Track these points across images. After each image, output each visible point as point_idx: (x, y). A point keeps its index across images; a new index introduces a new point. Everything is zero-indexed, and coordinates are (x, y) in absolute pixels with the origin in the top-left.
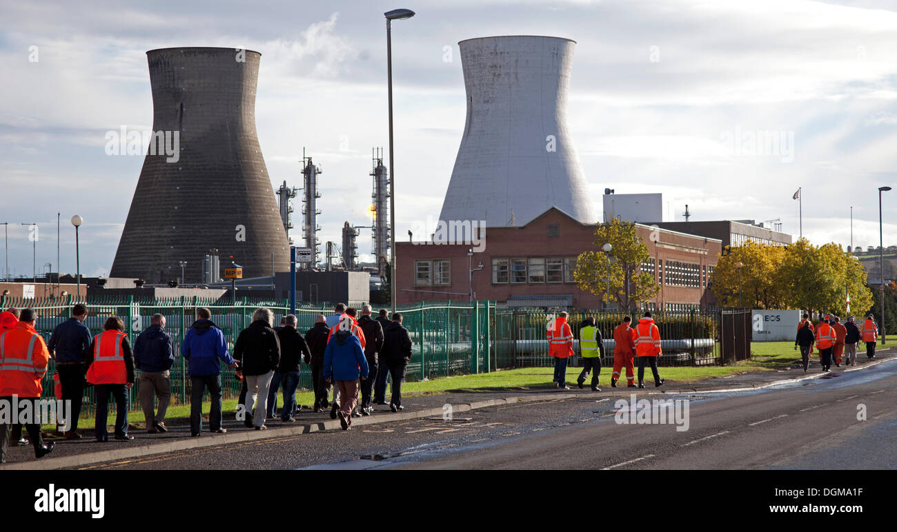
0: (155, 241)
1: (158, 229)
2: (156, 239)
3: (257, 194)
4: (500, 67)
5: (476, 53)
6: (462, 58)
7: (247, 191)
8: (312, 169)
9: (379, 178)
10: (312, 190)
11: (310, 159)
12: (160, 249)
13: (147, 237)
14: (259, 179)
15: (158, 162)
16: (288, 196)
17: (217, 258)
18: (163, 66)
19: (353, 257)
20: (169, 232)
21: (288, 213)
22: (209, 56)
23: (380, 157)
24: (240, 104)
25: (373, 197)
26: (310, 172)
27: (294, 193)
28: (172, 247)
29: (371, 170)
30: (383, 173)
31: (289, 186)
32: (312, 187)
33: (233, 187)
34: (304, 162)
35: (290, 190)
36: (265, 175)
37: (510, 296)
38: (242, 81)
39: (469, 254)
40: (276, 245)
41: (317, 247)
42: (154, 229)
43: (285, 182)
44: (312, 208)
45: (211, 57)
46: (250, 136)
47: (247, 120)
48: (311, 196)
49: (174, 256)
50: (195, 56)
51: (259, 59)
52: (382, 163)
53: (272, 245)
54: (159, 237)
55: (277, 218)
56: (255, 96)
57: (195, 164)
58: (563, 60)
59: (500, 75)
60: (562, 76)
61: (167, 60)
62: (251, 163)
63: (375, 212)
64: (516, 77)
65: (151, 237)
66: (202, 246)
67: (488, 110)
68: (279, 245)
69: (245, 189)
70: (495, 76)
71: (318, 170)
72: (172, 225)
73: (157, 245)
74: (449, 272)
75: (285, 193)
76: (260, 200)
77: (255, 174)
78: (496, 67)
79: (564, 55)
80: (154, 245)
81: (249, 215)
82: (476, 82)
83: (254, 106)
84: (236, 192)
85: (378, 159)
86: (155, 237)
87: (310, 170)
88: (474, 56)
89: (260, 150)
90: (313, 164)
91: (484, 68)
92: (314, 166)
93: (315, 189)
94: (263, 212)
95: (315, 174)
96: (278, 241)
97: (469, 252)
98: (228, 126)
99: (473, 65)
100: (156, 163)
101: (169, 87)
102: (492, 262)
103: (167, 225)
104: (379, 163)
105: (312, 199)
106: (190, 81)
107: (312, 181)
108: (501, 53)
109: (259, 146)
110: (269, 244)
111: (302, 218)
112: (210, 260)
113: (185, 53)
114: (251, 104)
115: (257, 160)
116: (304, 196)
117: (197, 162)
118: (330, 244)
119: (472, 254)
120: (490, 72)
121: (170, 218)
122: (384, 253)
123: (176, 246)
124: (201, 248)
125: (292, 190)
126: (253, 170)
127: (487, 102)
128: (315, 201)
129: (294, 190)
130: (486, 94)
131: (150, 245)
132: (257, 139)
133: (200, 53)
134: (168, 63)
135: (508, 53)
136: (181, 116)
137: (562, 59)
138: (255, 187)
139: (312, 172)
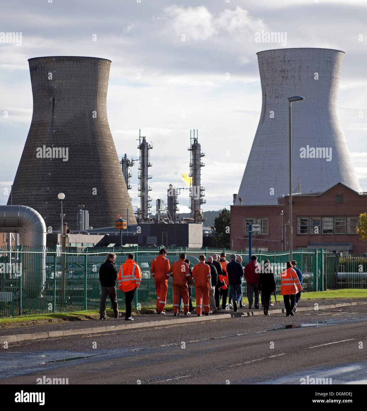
0: (34, 198)
1: (36, 190)
2: (35, 197)
3: (108, 164)
4: (288, 71)
5: (270, 61)
6: (259, 65)
7: (101, 162)
8: (146, 146)
9: (195, 152)
10: (145, 161)
11: (144, 138)
12: (38, 204)
13: (29, 195)
14: (110, 153)
15: (37, 141)
16: (128, 165)
17: (87, 212)
18: (40, 70)
19: (175, 210)
20: (44, 192)
21: (128, 178)
22: (74, 63)
23: (196, 137)
24: (96, 98)
25: (190, 166)
26: (144, 147)
27: (132, 163)
28: (47, 203)
29: (189, 147)
30: (198, 148)
31: (129, 158)
32: (145, 158)
33: (91, 159)
34: (140, 140)
35: (129, 161)
36: (114, 150)
37: (309, 242)
38: (98, 81)
39: (281, 214)
40: (122, 202)
41: (149, 203)
42: (34, 189)
43: (125, 155)
44: (145, 174)
45: (75, 63)
46: (103, 122)
47: (101, 110)
48: (145, 165)
49: (48, 209)
50: (64, 63)
51: (110, 65)
52: (197, 142)
53: (119, 202)
54: (38, 195)
55: (122, 182)
56: (106, 92)
57: (63, 142)
58: (335, 66)
59: (287, 77)
60: (333, 78)
61: (43, 66)
62: (104, 141)
63: (192, 178)
64: (300, 79)
65: (32, 195)
66: (69, 202)
67: (278, 103)
68: (124, 201)
69: (100, 161)
70: (283, 78)
71: (150, 146)
72: (47, 186)
73: (36, 201)
74: (268, 226)
75: (126, 163)
76: (110, 168)
77: (106, 150)
78: (284, 71)
79: (335, 62)
80: (34, 201)
81: (103, 180)
82: (269, 83)
83: (106, 100)
84: (93, 162)
85: (194, 138)
86: (35, 195)
87: (144, 146)
88: (268, 63)
89: (110, 132)
90: (147, 141)
91: (275, 72)
92: (147, 144)
93: (147, 160)
94: (112, 177)
95: (148, 149)
96: (123, 199)
97: (281, 213)
98: (87, 114)
99: (267, 70)
100: (35, 141)
101: (45, 85)
102: (297, 220)
103: (43, 186)
104: (195, 141)
105: (146, 167)
106: (60, 81)
107: (145, 154)
108: (289, 61)
109: (109, 129)
110: (116, 201)
111: (138, 181)
112: (82, 213)
113: (56, 60)
114: (104, 98)
115: (108, 139)
116: (140, 165)
117: (65, 141)
118: (159, 201)
119: (283, 214)
120: (280, 75)
121: (45, 182)
122: (198, 208)
123: (50, 202)
124: (67, 203)
125: (131, 161)
126: (105, 147)
127: (277, 97)
128: (147, 169)
129: (132, 160)
130: (277, 91)
131: (31, 201)
132: (108, 124)
133: (67, 60)
134: (44, 67)
135: (294, 61)
136: (53, 107)
137: (333, 65)
138: (107, 159)
139: (146, 148)
